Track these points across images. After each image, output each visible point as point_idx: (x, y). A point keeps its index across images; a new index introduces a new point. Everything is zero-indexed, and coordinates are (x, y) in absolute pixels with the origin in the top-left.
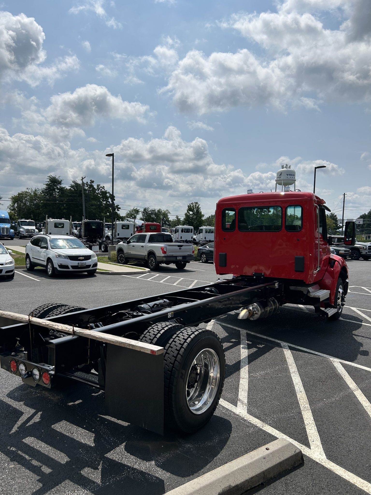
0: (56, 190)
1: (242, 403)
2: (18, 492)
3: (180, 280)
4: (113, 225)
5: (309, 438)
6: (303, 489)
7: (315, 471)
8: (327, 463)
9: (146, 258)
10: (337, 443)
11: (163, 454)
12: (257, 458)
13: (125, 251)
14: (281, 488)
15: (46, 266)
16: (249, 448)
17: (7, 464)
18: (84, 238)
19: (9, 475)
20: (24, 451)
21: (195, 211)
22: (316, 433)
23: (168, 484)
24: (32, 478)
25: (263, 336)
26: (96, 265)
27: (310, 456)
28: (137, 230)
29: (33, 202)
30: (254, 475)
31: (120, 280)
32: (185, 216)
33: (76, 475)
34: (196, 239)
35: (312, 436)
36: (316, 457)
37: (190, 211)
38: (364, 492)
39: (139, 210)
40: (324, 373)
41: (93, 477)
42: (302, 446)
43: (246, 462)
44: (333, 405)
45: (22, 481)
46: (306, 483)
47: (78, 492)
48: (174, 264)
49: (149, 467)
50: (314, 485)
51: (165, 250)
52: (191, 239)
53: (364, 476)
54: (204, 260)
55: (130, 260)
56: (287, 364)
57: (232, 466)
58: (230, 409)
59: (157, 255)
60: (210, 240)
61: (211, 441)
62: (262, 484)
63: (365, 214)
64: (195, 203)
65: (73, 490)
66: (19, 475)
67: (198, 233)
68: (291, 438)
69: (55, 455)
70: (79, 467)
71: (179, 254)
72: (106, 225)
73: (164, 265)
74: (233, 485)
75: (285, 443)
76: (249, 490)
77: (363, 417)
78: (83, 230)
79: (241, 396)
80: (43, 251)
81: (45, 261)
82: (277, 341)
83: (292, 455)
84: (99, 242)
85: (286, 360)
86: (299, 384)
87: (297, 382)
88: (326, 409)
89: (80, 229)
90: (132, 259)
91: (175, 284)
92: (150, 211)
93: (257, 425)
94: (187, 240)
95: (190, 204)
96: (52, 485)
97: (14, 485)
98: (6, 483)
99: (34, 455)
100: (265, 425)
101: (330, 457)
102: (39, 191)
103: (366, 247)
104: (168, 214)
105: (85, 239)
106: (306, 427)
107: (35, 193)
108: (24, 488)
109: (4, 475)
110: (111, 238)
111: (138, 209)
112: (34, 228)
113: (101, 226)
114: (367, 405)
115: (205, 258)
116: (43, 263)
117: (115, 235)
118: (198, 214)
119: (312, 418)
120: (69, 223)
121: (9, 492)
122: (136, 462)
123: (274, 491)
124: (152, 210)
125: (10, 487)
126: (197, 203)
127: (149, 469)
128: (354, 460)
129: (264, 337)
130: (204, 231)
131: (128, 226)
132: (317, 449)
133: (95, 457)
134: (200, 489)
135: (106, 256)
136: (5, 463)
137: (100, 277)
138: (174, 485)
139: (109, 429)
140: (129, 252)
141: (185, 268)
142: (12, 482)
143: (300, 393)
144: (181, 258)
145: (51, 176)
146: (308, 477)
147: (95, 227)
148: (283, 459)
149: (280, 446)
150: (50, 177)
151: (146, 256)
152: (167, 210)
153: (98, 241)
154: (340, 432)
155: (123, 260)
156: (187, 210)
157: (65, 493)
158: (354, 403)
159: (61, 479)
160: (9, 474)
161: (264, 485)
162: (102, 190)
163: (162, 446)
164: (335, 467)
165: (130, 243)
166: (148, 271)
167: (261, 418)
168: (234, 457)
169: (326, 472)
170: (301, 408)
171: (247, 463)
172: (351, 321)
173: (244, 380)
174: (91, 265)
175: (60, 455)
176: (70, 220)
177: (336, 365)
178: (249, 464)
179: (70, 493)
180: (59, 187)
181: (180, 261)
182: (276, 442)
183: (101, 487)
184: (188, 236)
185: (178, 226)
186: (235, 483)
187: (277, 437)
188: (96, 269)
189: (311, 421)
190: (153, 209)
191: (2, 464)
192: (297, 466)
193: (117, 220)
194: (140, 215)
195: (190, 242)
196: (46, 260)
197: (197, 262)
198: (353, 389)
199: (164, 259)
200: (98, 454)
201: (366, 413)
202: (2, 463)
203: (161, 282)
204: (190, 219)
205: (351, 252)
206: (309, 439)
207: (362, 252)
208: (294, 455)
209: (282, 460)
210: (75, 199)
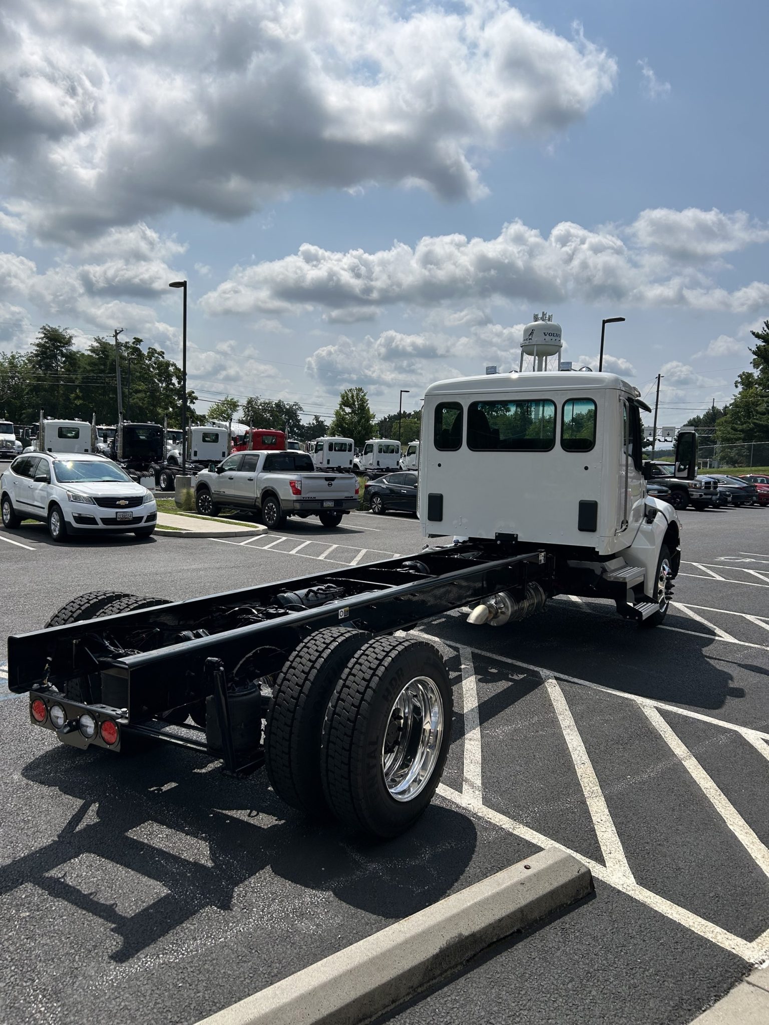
0: (59, 357)
1: (472, 785)
2: (43, 962)
3: (331, 549)
4: (185, 433)
5: (602, 847)
6: (595, 939)
7: (617, 907)
8: (637, 892)
9: (259, 504)
10: (654, 856)
11: (325, 883)
12: (508, 883)
13: (213, 489)
14: (554, 938)
15: (47, 520)
16: (489, 869)
17: (14, 911)
18: (122, 460)
19: (21, 932)
20: (48, 884)
21: (357, 406)
22: (615, 838)
23: (339, 936)
24: (70, 934)
25: (505, 658)
26: (152, 517)
27: (605, 879)
28: (236, 445)
29: (9, 382)
30: (504, 915)
31: (205, 548)
32: (334, 416)
33: (157, 927)
34: (359, 465)
35: (608, 844)
36: (617, 881)
37: (345, 406)
38: (707, 942)
39: (238, 401)
40: (626, 729)
41: (193, 928)
42: (589, 863)
43: (488, 892)
44: (645, 787)
45: (49, 940)
46: (601, 927)
47: (165, 958)
48: (316, 516)
49: (299, 907)
50: (614, 930)
51: (299, 488)
52: (348, 466)
53: (707, 914)
54: (378, 509)
55: (224, 506)
56: (554, 712)
57: (463, 899)
58: (449, 798)
59: (282, 498)
60: (388, 468)
61: (417, 858)
62: (519, 931)
63: (698, 417)
64: (356, 389)
65: (154, 954)
66: (42, 930)
67: (363, 453)
68: (568, 848)
69: (111, 891)
70: (162, 912)
71: (328, 495)
72: (170, 434)
73: (295, 518)
74: (466, 933)
75: (558, 857)
76: (494, 943)
77: (701, 807)
78: (119, 444)
79: (469, 773)
80: (40, 488)
81: (44, 508)
82: (532, 667)
83: (574, 876)
84: (155, 470)
85: (551, 705)
86: (579, 749)
87: (574, 746)
88: (631, 794)
89: (113, 442)
90: (229, 505)
91: (321, 558)
92: (261, 405)
93: (503, 827)
94: (340, 467)
95: (346, 392)
96: (111, 947)
97: (35, 950)
98: (18, 945)
99: (68, 893)
100: (517, 827)
101: (642, 881)
102: (20, 358)
103: (701, 484)
104: (299, 412)
105: (123, 462)
106: (596, 828)
107: (11, 363)
108: (55, 955)
109: (12, 931)
110: (180, 460)
111: (235, 400)
112: (12, 437)
113: (159, 435)
114: (707, 786)
115: (380, 504)
116: (41, 511)
117: (189, 456)
118: (362, 411)
119: (607, 811)
120: (90, 428)
121: (26, 961)
122: (274, 900)
123: (542, 944)
124: (265, 403)
125: (27, 953)
126: (360, 390)
127: (301, 912)
128: (687, 886)
129: (506, 661)
130: (376, 449)
131: (217, 435)
132: (617, 866)
133: (192, 892)
134: (406, 942)
135: (170, 498)
136: (11, 908)
137: (163, 542)
138: (351, 937)
139: (214, 839)
140: (222, 490)
141: (340, 525)
142: (29, 944)
143: (582, 766)
144: (331, 504)
145: (49, 326)
146: (604, 917)
147: (147, 437)
148: (555, 885)
149: (550, 862)
150: (45, 329)
151: (257, 500)
152: (296, 404)
153: (152, 467)
154: (659, 834)
155: (209, 508)
156: (340, 405)
157: (140, 961)
158: (684, 782)
159: (128, 934)
160: (22, 929)
161: (521, 932)
162: (157, 357)
163: (323, 869)
164: (652, 898)
165: (223, 472)
166: (263, 530)
167: (509, 813)
168: (462, 885)
169: (635, 908)
170: (585, 793)
171: (490, 893)
172: (674, 629)
173: (472, 742)
174: (142, 517)
175: (120, 891)
176: (91, 423)
177: (648, 712)
178: (494, 896)
179: (149, 960)
180: (65, 351)
181: (330, 510)
182: (544, 855)
183: (209, 947)
184: (341, 459)
185: (322, 438)
186: (469, 930)
187: (543, 847)
188: (154, 526)
189: (605, 816)
190: (267, 401)
191: (6, 912)
192: (582, 898)
193: (193, 422)
194: (239, 414)
195: (347, 471)
196: (46, 506)
197: (363, 513)
198: (682, 757)
199: (297, 506)
200: (197, 887)
201: (706, 799)
202: (5, 910)
203: (293, 552)
204: (345, 423)
205: (672, 495)
206: (602, 849)
207: (692, 495)
208: (576, 877)
209: (555, 887)
210: (100, 377)
